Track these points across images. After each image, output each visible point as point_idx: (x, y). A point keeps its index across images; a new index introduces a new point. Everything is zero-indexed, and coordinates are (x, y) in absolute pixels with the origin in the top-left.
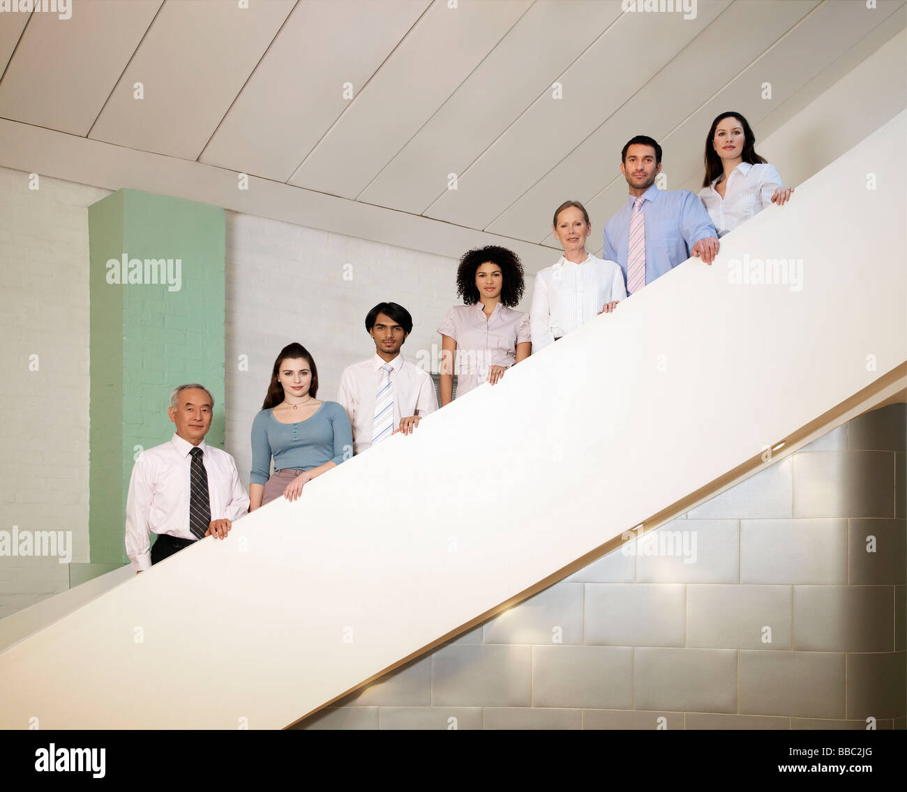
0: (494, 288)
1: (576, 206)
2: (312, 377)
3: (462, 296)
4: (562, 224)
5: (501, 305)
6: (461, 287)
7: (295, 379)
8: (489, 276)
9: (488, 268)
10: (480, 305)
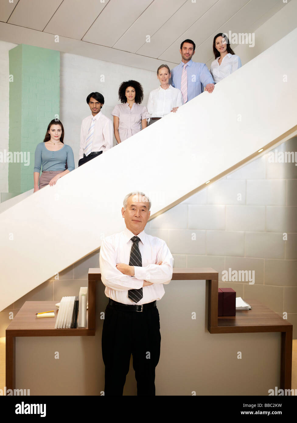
0: (132, 97)
1: (166, 67)
2: (62, 133)
3: (120, 100)
4: (160, 74)
5: (135, 104)
6: (120, 96)
7: (55, 133)
8: (130, 92)
9: (130, 89)
10: (127, 104)
